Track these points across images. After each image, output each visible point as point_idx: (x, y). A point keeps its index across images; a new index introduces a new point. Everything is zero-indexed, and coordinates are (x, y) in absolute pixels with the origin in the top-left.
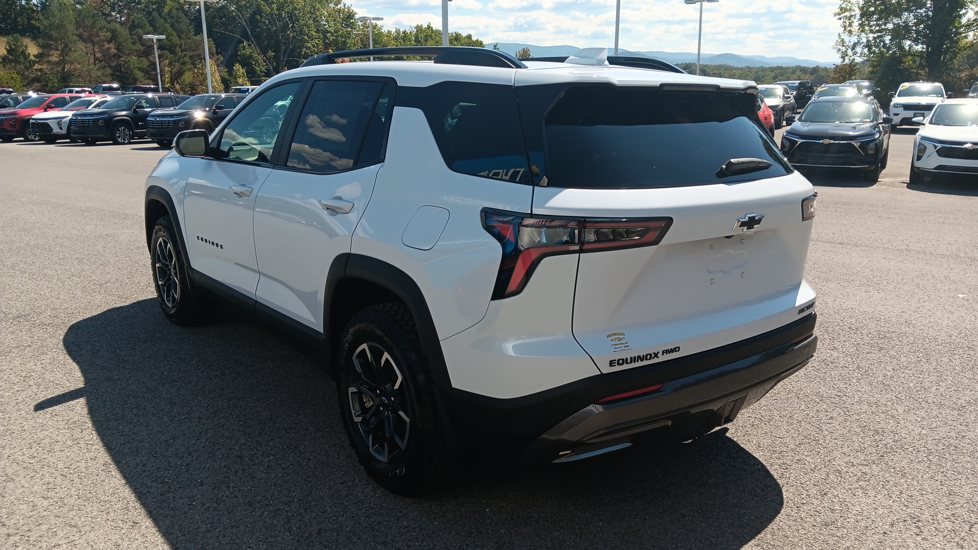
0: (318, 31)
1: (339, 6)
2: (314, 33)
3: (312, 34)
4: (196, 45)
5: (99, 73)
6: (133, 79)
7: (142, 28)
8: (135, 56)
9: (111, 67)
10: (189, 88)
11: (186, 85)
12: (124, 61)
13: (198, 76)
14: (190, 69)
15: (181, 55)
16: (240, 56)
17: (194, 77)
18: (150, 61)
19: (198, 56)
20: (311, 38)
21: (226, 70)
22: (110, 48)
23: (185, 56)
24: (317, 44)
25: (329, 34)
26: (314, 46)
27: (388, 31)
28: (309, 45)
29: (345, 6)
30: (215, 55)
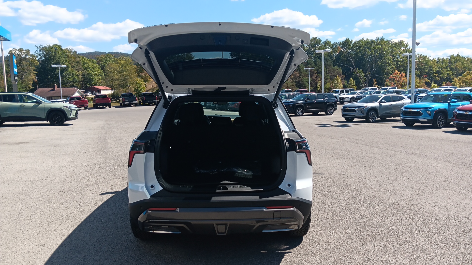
0: (394, 61)
1: (407, 48)
2: (391, 62)
3: (390, 63)
4: (333, 71)
5: (291, 84)
6: (304, 86)
7: (310, 65)
8: (306, 77)
9: (296, 82)
10: (328, 90)
11: (327, 89)
12: (301, 79)
13: (333, 84)
14: (329, 82)
15: (326, 76)
16: (354, 74)
17: (331, 85)
18: (312, 79)
19: (334, 75)
20: (390, 64)
21: (346, 81)
22: (296, 74)
23: (328, 76)
24: (393, 67)
25: (400, 62)
26: (391, 68)
27: (434, 59)
28: (389, 68)
29: (410, 48)
30: (342, 75)
